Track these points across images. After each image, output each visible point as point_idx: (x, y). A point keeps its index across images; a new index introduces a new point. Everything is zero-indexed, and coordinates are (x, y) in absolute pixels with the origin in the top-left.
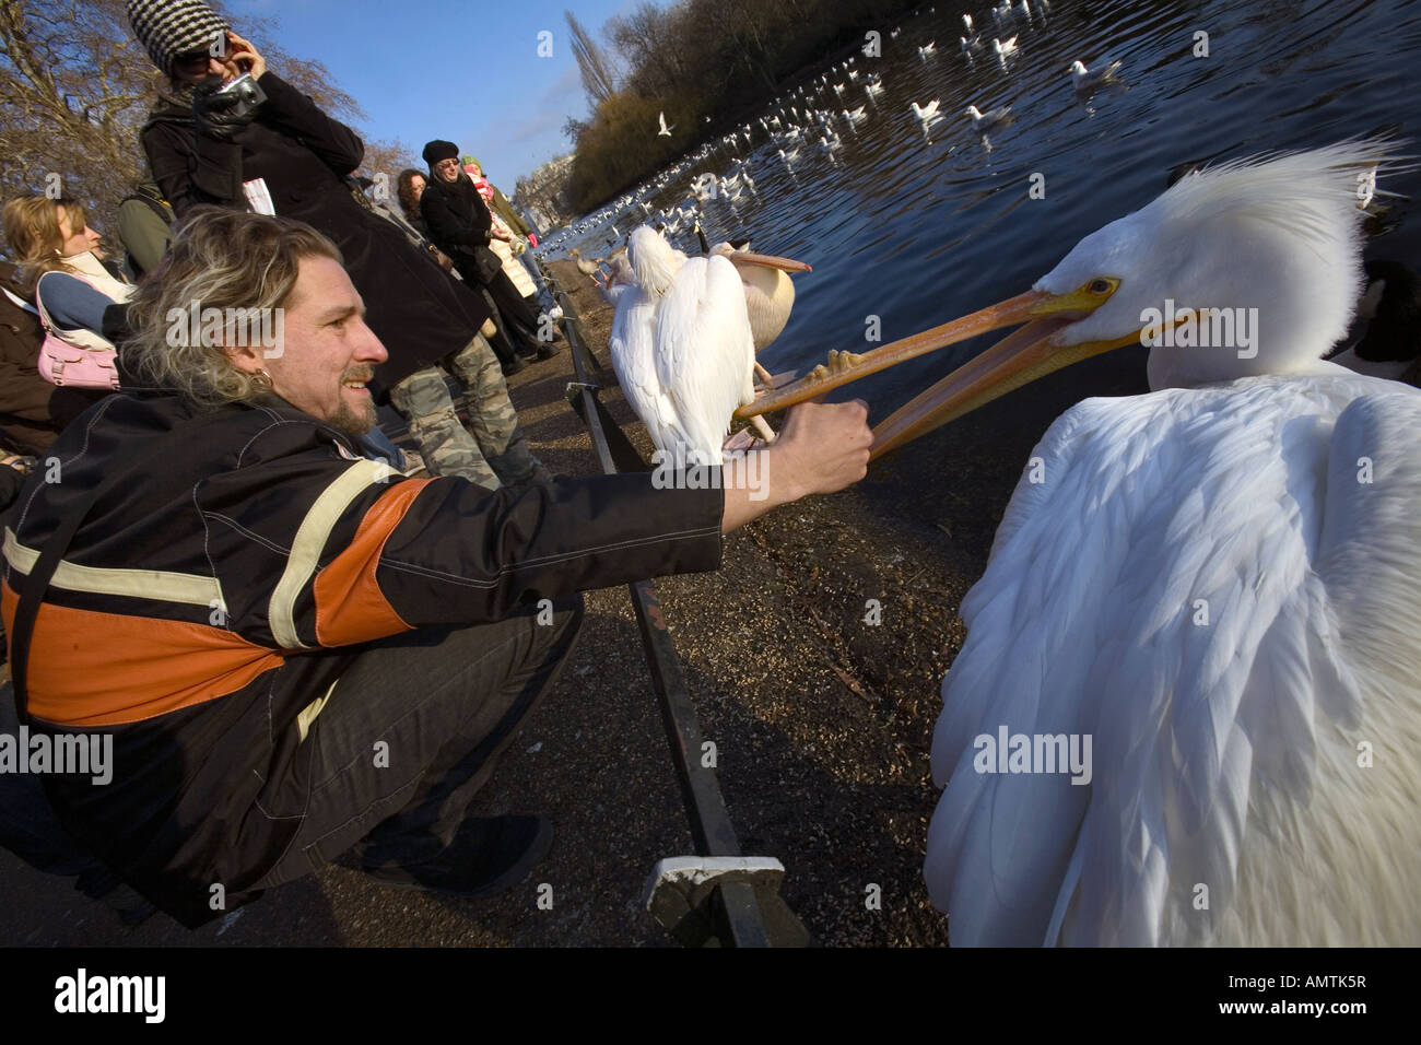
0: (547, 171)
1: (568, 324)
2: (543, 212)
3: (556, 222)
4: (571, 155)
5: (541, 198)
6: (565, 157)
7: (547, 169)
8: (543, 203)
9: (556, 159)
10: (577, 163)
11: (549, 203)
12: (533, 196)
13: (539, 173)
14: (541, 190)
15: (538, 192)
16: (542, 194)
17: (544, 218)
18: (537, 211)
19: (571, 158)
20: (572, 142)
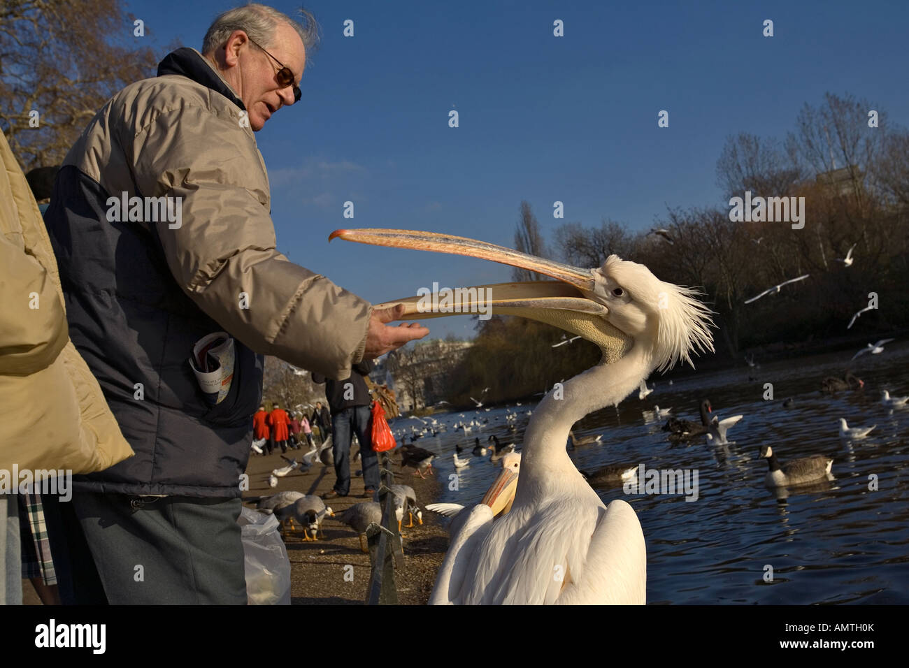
0: (433, 348)
1: (383, 536)
2: (408, 390)
3: (419, 406)
4: (470, 341)
5: (414, 374)
6: (461, 340)
7: (435, 345)
8: (413, 380)
9: (450, 339)
10: (470, 353)
11: (421, 383)
12: (405, 368)
13: (424, 347)
14: (418, 365)
15: (414, 365)
16: (417, 369)
17: (406, 397)
18: (402, 386)
19: (467, 345)
20: (476, 328)
